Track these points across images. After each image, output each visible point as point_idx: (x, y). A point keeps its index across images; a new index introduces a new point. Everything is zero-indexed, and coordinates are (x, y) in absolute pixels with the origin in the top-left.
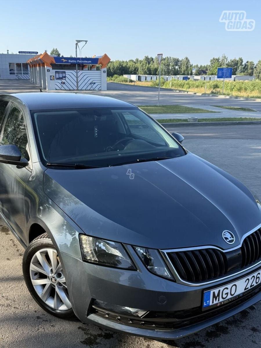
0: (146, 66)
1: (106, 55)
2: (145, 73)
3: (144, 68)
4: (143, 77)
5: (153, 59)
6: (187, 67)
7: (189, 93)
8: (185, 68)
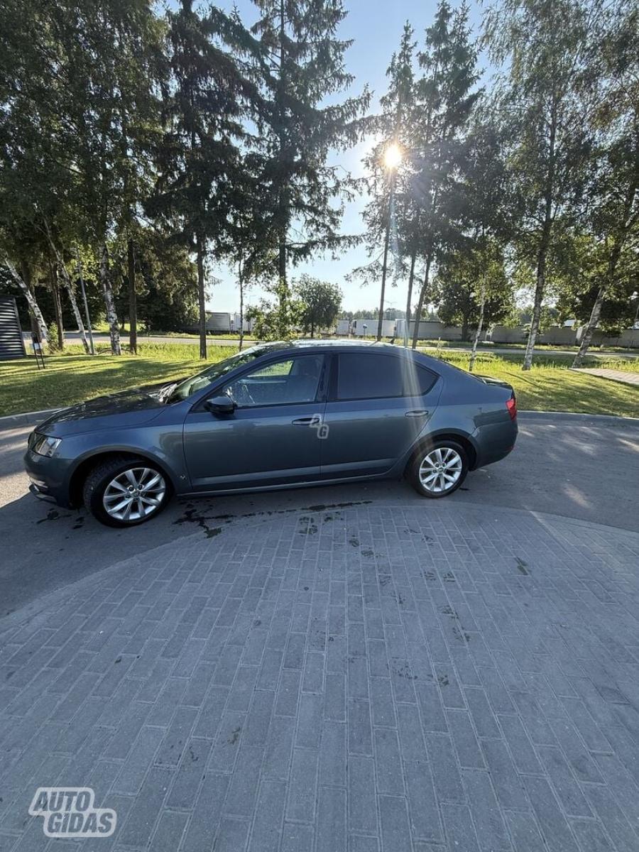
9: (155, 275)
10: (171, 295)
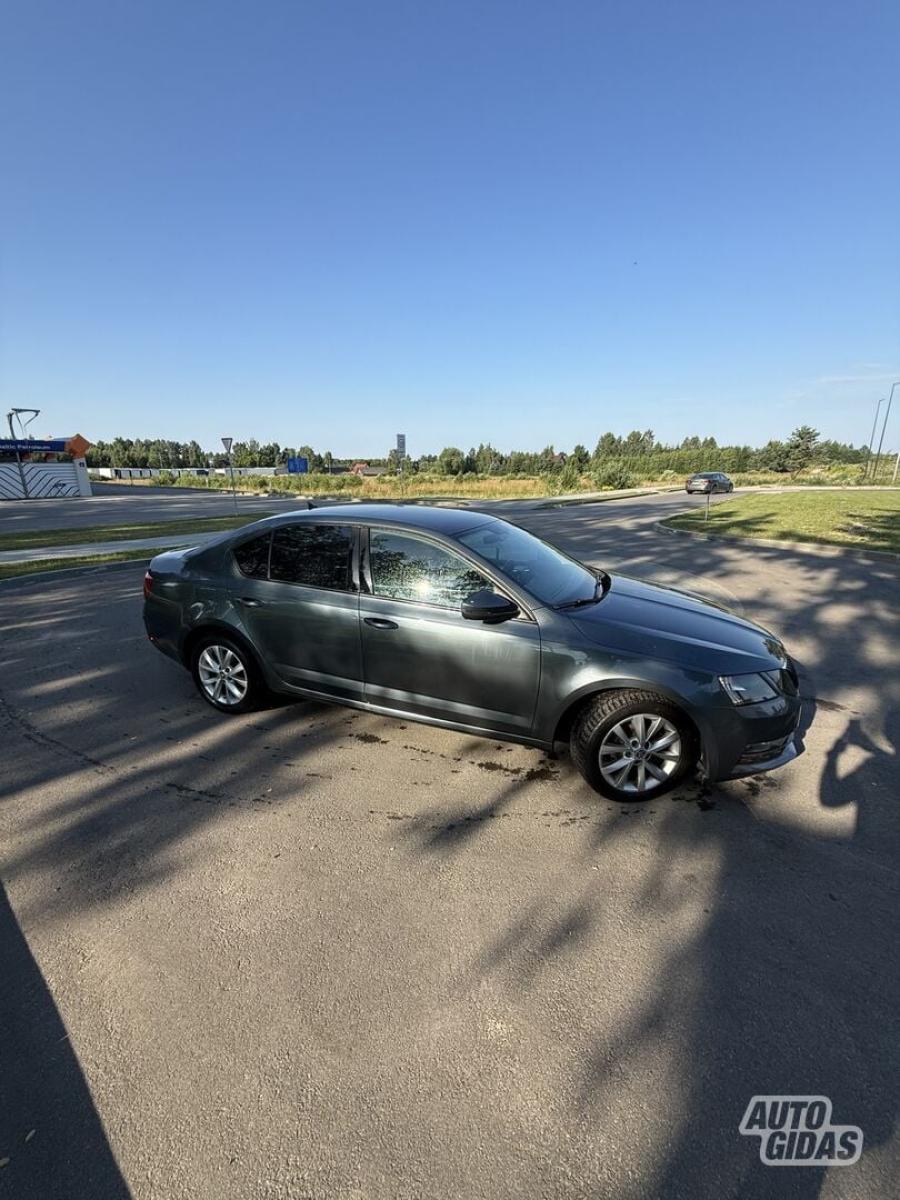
0: (124, 454)
1: (78, 436)
2: (125, 465)
3: (121, 456)
4: (124, 471)
5: (131, 443)
6: (198, 456)
7: (246, 494)
8: (195, 458)
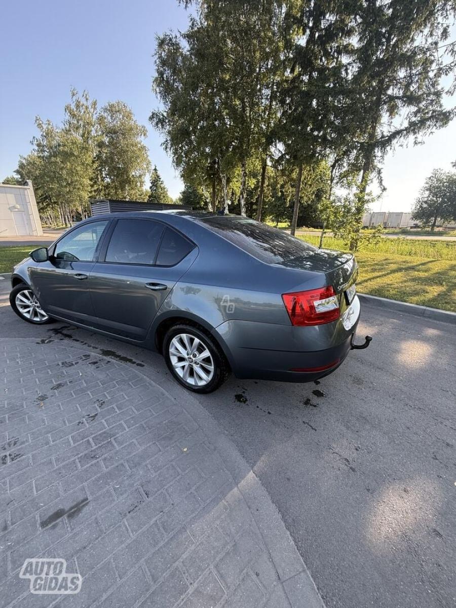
9: (279, 186)
10: (288, 200)
